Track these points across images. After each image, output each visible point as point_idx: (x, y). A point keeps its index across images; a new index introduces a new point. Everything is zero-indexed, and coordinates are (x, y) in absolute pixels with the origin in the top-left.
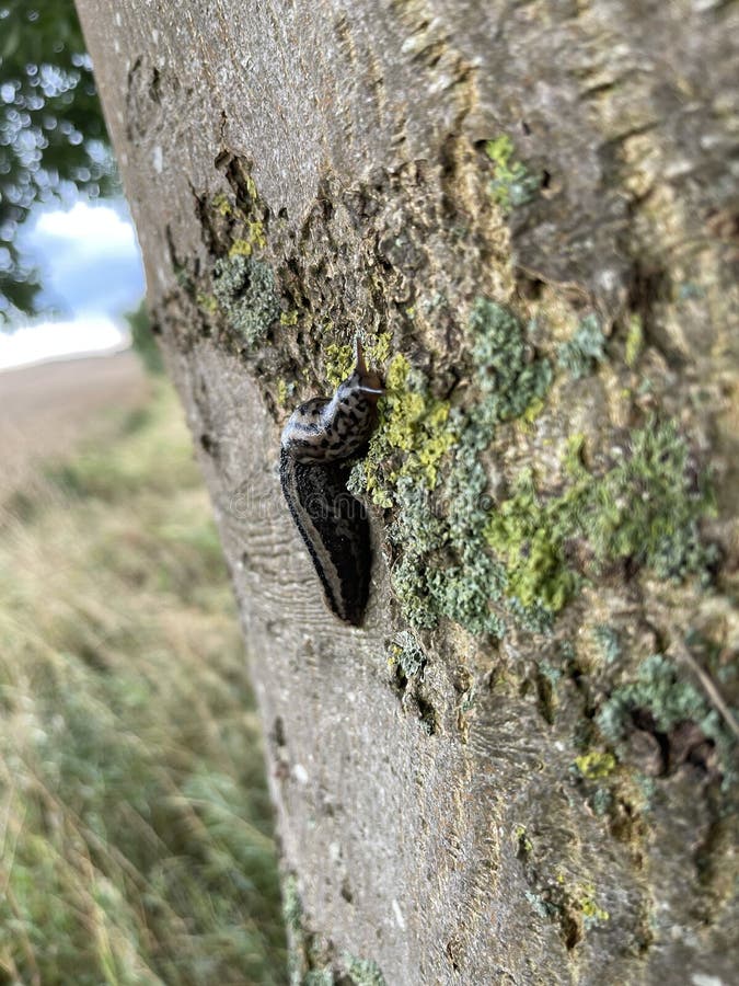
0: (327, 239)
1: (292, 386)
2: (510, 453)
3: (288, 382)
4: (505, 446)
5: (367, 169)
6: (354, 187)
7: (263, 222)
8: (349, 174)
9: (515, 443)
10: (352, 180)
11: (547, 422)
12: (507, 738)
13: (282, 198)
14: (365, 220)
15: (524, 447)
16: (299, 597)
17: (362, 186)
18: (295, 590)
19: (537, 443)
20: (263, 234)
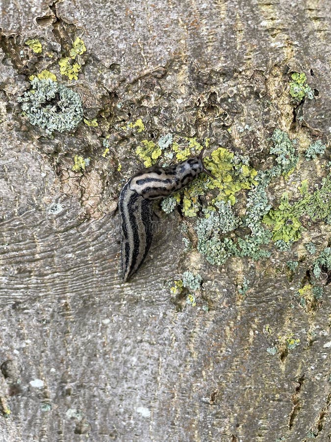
0: (159, 88)
1: (88, 160)
2: (277, 188)
3: (85, 157)
4: (275, 186)
5: (220, 65)
6: (207, 71)
7: (82, 66)
8: (206, 64)
9: (279, 184)
10: (207, 67)
11: (294, 176)
12: (267, 294)
13: (115, 58)
14: (205, 86)
15: (283, 185)
16: (61, 280)
17: (212, 71)
18: (58, 276)
19: (289, 184)
20: (79, 73)
